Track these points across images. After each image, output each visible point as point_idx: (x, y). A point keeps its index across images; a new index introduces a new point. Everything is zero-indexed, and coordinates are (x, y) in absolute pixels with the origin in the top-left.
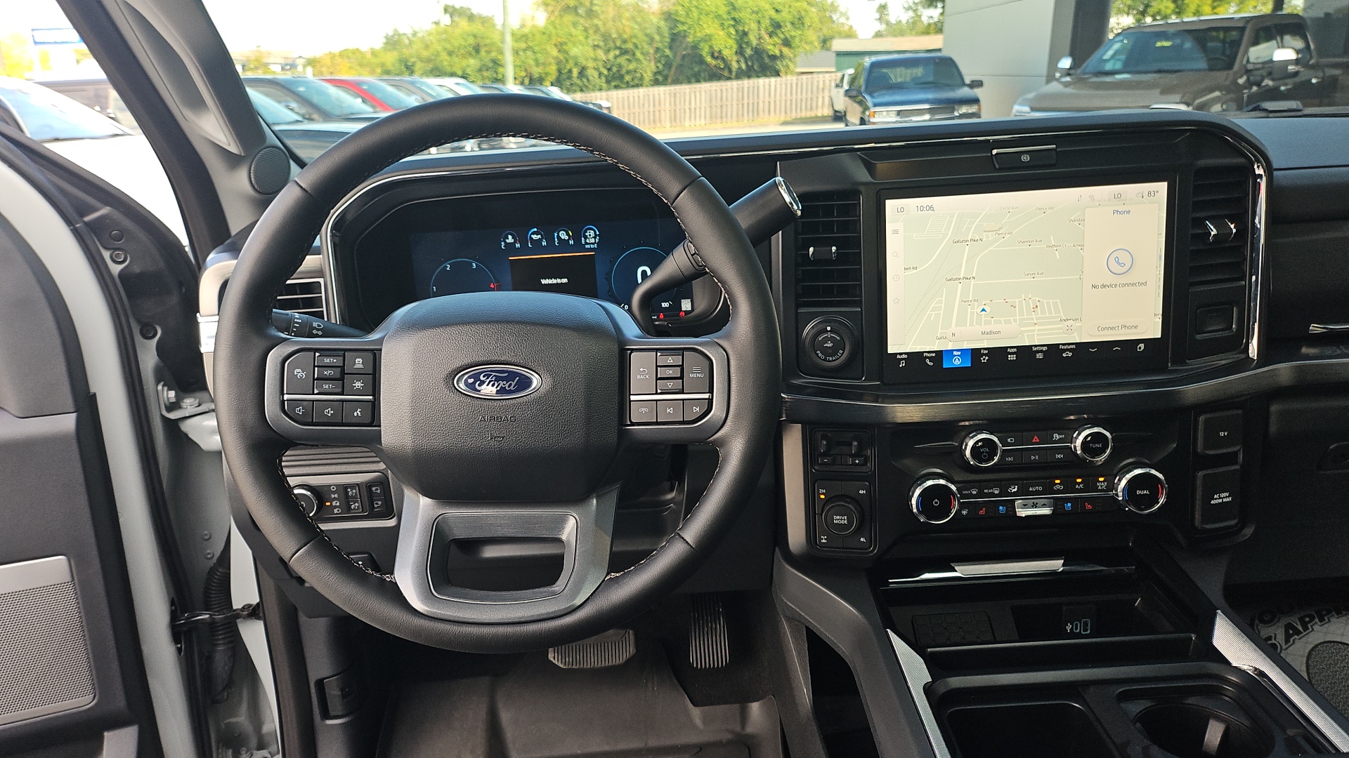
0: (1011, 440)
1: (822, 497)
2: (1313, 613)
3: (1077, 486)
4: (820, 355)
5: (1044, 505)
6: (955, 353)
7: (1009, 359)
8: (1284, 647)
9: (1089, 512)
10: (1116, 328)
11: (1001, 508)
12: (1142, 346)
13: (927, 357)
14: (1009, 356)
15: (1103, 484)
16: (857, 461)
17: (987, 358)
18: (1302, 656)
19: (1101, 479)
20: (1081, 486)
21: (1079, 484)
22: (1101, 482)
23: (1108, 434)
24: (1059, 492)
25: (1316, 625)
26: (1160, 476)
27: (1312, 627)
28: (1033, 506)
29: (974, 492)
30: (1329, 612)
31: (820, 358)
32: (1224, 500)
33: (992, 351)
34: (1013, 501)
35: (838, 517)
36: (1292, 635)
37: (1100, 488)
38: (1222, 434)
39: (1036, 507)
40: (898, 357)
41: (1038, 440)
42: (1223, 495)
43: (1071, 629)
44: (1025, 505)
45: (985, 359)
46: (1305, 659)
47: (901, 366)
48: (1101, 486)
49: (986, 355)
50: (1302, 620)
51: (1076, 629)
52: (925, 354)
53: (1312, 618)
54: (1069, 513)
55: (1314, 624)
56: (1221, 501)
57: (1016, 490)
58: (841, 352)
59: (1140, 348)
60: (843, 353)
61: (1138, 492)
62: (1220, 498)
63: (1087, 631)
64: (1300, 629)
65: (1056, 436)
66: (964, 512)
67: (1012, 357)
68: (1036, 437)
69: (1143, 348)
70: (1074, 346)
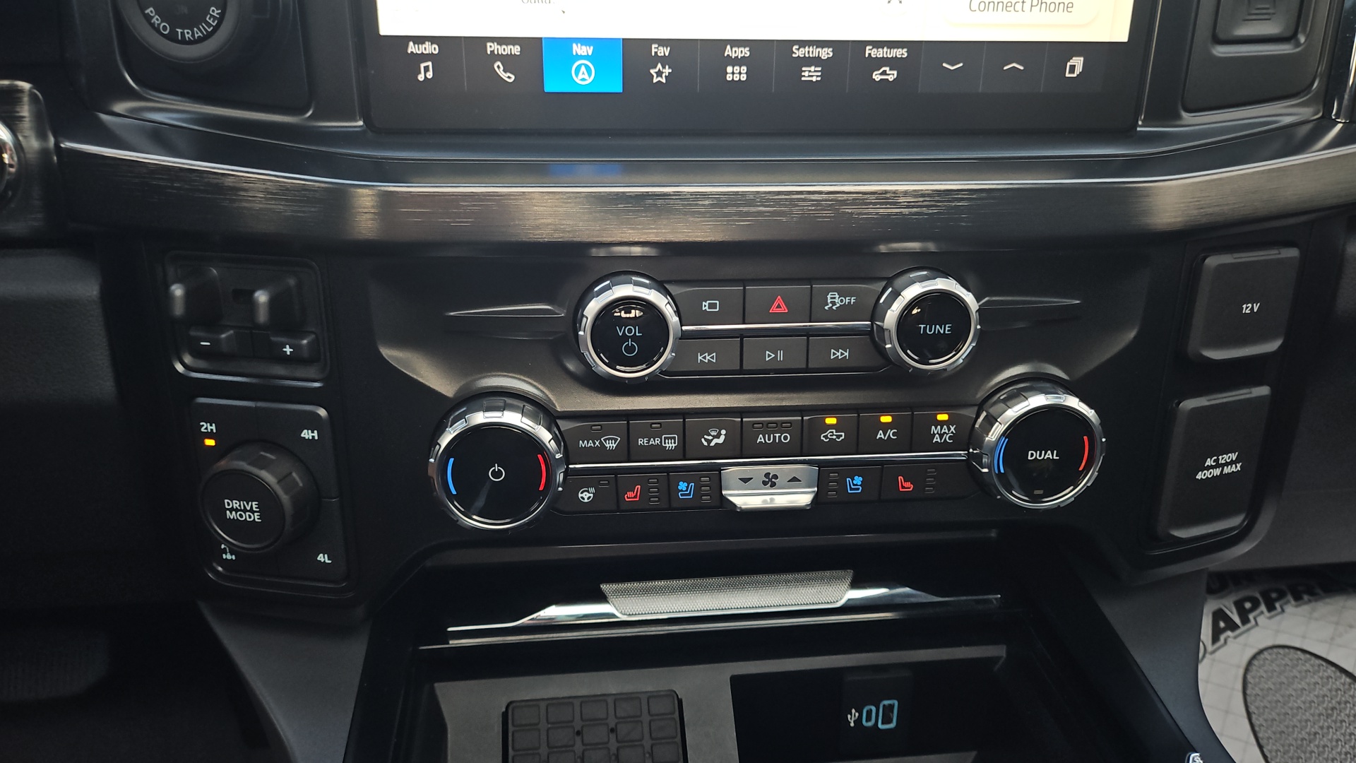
0: (711, 306)
1: (210, 442)
2: (1258, 595)
3: (880, 435)
4: (156, 20)
5: (794, 479)
6: (579, 49)
7: (729, 78)
8: (1210, 648)
9: (906, 499)
10: (1019, 6)
11: (682, 486)
12: (1078, 62)
13: (495, 57)
14: (729, 69)
15: (945, 429)
16: (288, 350)
17: (667, 71)
18: (1238, 667)
19: (943, 417)
20: (890, 433)
21: (886, 427)
22: (942, 423)
23: (969, 298)
24: (832, 448)
25: (1262, 617)
26: (1090, 413)
27: (1255, 619)
28: (765, 483)
29: (611, 445)
30: (1282, 595)
31: (157, 30)
32: (1227, 470)
33: (682, 49)
34: (719, 468)
35: (236, 504)
36: (1224, 630)
37: (937, 439)
38: (1246, 309)
39: (773, 485)
40: (412, 48)
41: (784, 309)
42: (1224, 458)
43: (858, 722)
44: (745, 480)
45: (660, 74)
46: (1241, 672)
47: (421, 77)
48: (941, 436)
49: (664, 61)
50: (1239, 605)
51: (869, 719)
52: (491, 47)
53: (1256, 605)
54: (856, 501)
55: (1259, 615)
56: (1217, 472)
57: (721, 440)
58: (215, 11)
59: (1073, 69)
60: (222, 15)
61: (1032, 455)
62: (1218, 465)
63: (890, 721)
64: (1237, 620)
65: (835, 300)
66: (586, 496)
67: (737, 74)
68: (779, 300)
69: (1078, 70)
70: (901, 53)
